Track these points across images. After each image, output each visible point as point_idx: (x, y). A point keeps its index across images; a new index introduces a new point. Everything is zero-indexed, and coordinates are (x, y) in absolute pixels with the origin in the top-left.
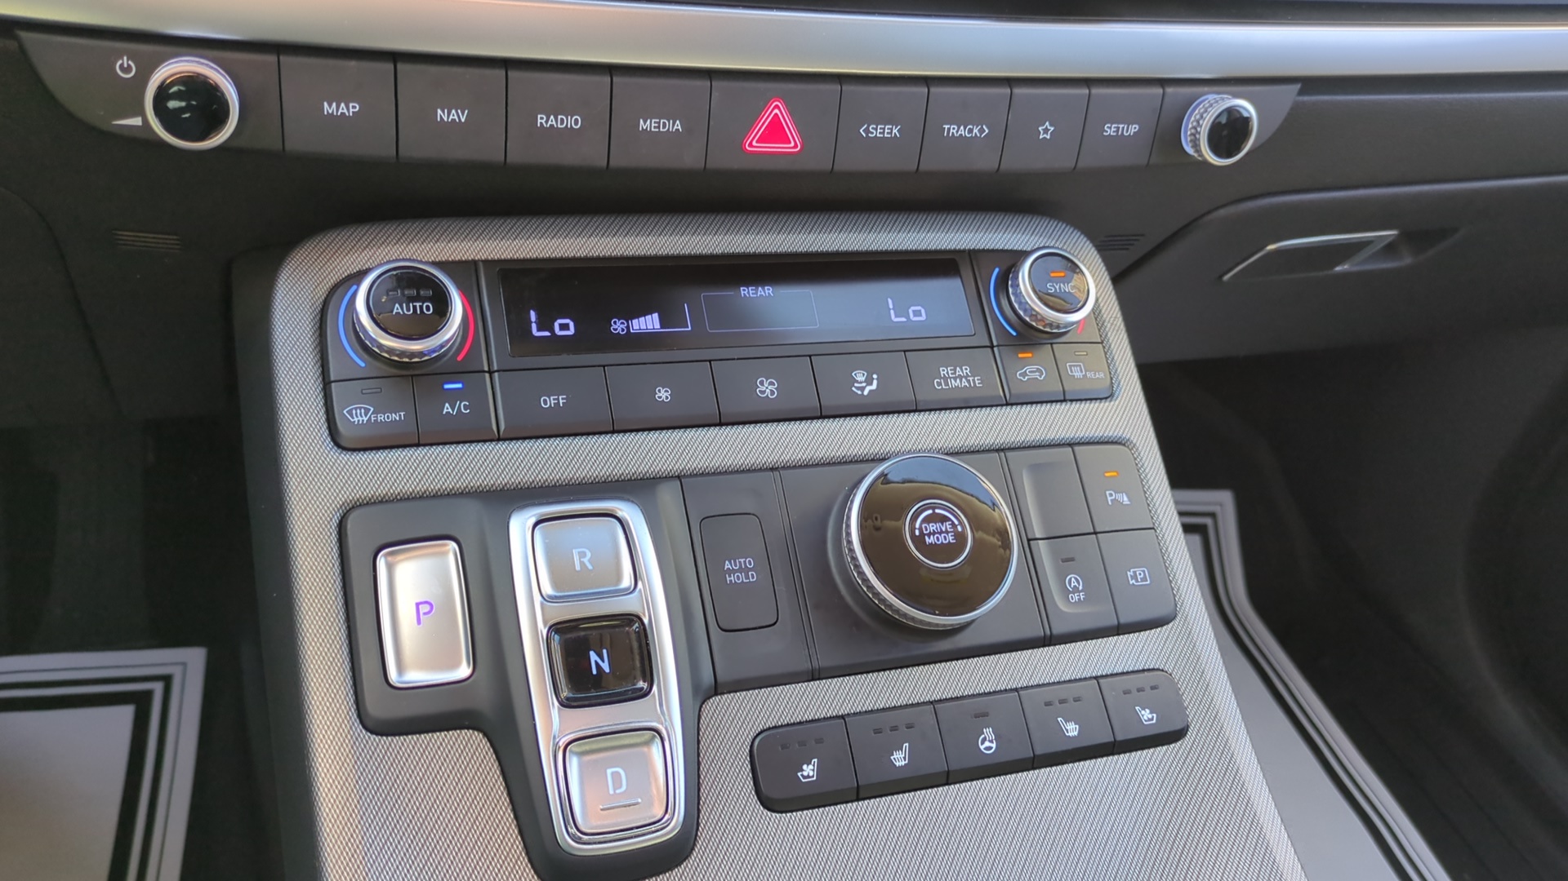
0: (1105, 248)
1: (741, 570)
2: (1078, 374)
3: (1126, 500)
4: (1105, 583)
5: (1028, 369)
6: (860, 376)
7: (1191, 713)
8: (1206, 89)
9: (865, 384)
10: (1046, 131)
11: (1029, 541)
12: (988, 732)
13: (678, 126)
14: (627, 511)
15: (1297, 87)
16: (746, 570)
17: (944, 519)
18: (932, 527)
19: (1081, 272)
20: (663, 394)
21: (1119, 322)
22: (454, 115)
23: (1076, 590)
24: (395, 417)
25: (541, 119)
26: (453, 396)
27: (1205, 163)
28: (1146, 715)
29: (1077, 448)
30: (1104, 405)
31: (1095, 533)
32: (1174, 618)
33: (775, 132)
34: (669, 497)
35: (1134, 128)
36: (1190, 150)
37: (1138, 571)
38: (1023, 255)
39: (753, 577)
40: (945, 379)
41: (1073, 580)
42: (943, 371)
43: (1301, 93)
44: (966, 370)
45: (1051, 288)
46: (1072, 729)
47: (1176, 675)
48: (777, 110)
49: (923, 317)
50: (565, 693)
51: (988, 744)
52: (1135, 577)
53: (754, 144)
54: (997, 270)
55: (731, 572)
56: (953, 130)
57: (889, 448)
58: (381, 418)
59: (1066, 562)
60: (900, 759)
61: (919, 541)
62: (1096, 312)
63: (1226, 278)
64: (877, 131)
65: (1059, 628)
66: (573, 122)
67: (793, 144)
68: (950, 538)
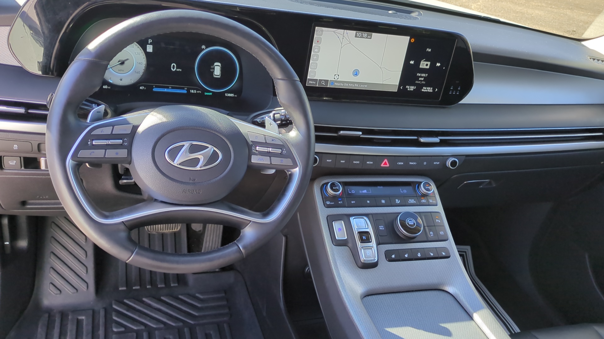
0: (435, 182)
1: (381, 228)
2: (431, 201)
3: (439, 221)
4: (436, 233)
5: (423, 200)
6: (397, 200)
7: (451, 254)
8: (449, 157)
9: (398, 201)
10: (425, 163)
11: (424, 227)
12: (419, 253)
13: (372, 163)
14: (365, 218)
15: (465, 156)
16: (382, 228)
17: (412, 221)
18: (410, 222)
19: (431, 185)
20: (368, 202)
21: (438, 194)
22: (343, 162)
23: (432, 234)
24: (333, 203)
25: (354, 162)
26: (340, 201)
27: (450, 168)
28: (444, 253)
29: (432, 213)
30: (435, 207)
31: (435, 226)
32: (448, 240)
33: (385, 164)
34: (370, 216)
35: (439, 163)
36: (448, 166)
37: (442, 232)
38: (421, 182)
39: (383, 229)
40: (410, 201)
41: (431, 233)
42: (410, 200)
43: (466, 157)
44: (413, 200)
45: (426, 187)
46: (432, 254)
47: (448, 248)
48: (386, 161)
49: (406, 192)
50: (360, 241)
51: (419, 255)
52: (441, 233)
53: (382, 165)
54: (417, 185)
55: (380, 228)
56: (411, 163)
57: (401, 211)
58: (331, 203)
59: (430, 230)
60: (406, 256)
61: (408, 224)
62: (434, 191)
63: (458, 188)
64: (400, 163)
65: (429, 239)
66: (358, 162)
67: (388, 165)
68: (413, 224)
